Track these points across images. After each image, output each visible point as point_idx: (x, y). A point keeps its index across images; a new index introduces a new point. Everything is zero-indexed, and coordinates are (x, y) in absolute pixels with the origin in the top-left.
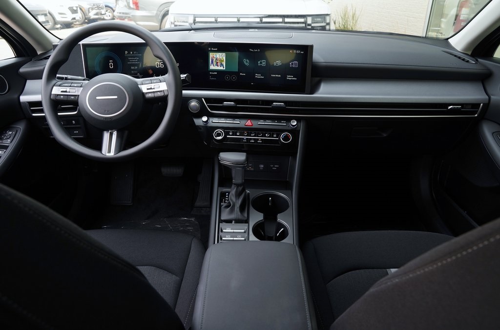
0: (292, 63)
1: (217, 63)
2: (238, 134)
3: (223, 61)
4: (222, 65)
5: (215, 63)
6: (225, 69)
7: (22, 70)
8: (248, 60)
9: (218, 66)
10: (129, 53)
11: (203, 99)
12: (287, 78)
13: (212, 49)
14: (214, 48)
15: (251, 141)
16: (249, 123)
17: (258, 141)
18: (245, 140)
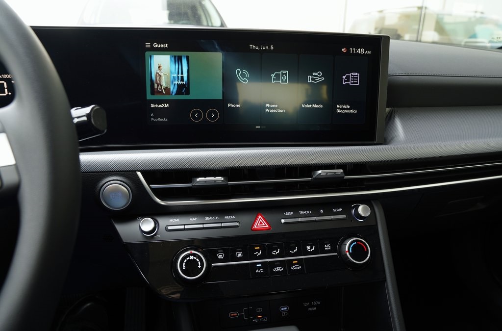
0: (348, 77)
2: (239, 255)
11: (139, 174)
12: (338, 111)
13: (155, 45)
14: (159, 43)
15: (275, 270)
16: (261, 223)
17: (293, 268)
18: (261, 270)
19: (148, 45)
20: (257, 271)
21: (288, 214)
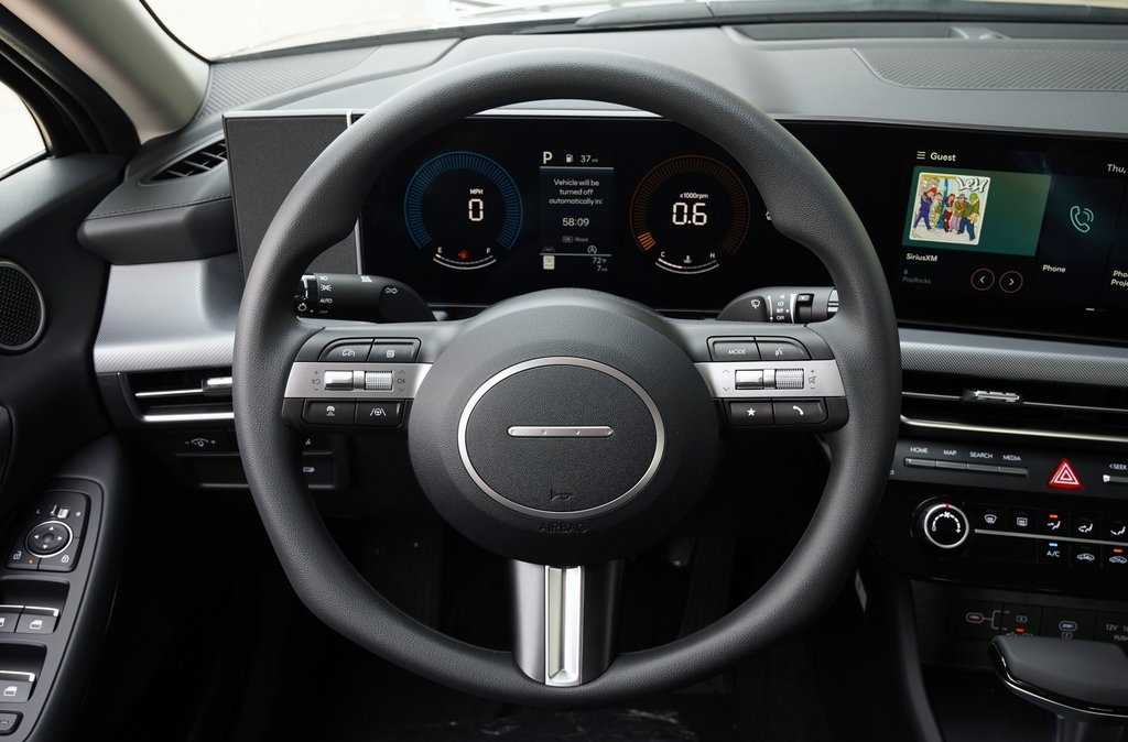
1: (947, 215)
3: (975, 209)
4: (966, 225)
5: (934, 216)
6: (976, 242)
7: (93, 227)
8: (1090, 214)
9: (947, 228)
10: (558, 160)
13: (934, 156)
14: (940, 154)
15: (1080, 557)
16: (1066, 476)
17: (1113, 560)
18: (1055, 553)
19: (921, 155)
20: (1049, 553)
21: (1117, 467)
